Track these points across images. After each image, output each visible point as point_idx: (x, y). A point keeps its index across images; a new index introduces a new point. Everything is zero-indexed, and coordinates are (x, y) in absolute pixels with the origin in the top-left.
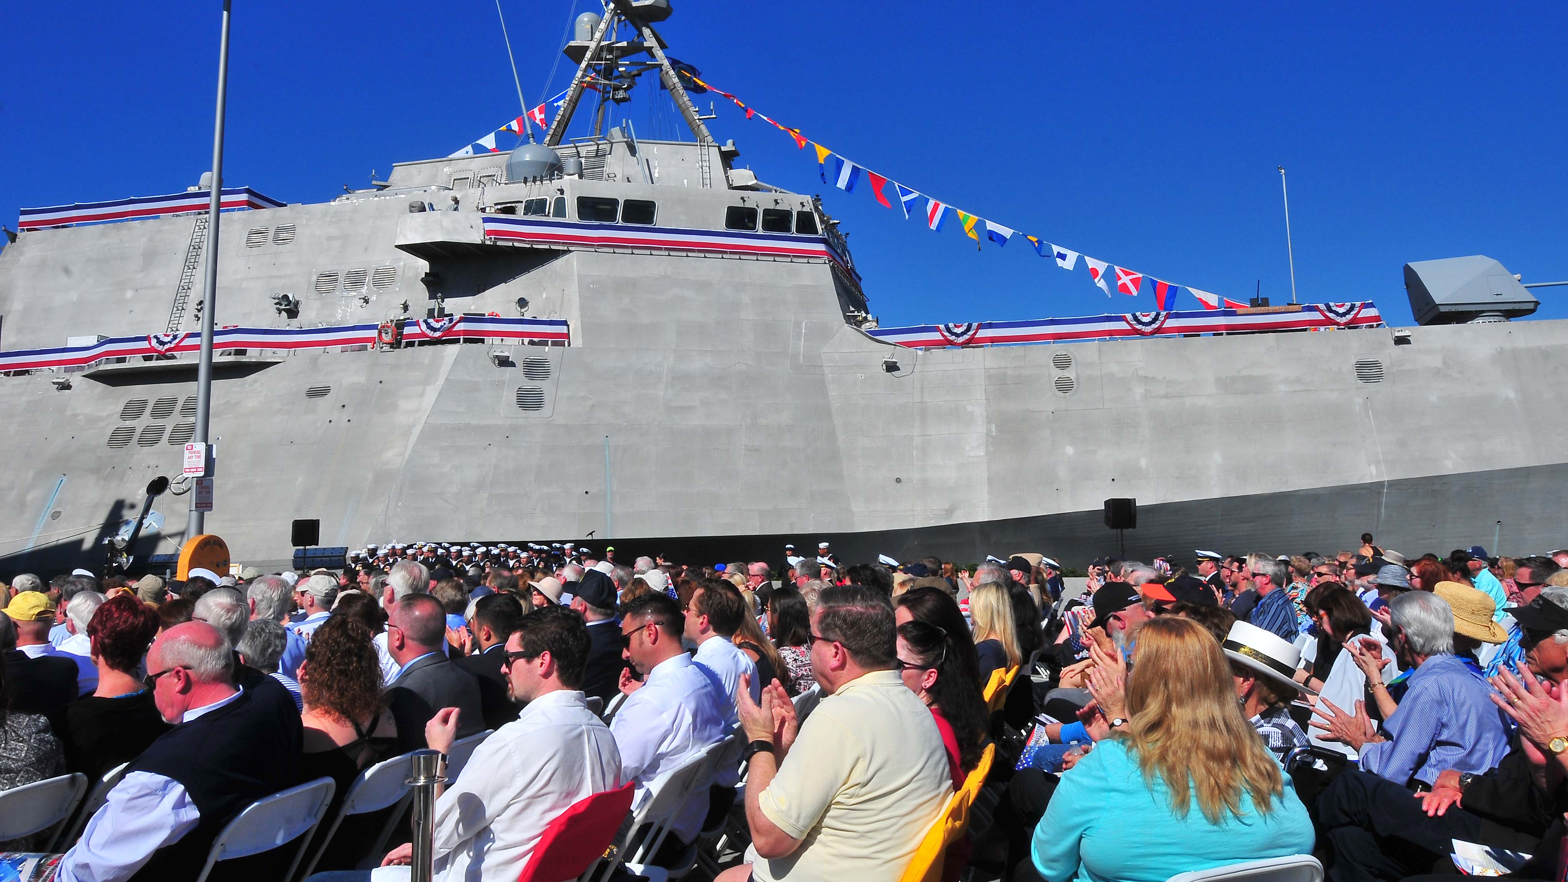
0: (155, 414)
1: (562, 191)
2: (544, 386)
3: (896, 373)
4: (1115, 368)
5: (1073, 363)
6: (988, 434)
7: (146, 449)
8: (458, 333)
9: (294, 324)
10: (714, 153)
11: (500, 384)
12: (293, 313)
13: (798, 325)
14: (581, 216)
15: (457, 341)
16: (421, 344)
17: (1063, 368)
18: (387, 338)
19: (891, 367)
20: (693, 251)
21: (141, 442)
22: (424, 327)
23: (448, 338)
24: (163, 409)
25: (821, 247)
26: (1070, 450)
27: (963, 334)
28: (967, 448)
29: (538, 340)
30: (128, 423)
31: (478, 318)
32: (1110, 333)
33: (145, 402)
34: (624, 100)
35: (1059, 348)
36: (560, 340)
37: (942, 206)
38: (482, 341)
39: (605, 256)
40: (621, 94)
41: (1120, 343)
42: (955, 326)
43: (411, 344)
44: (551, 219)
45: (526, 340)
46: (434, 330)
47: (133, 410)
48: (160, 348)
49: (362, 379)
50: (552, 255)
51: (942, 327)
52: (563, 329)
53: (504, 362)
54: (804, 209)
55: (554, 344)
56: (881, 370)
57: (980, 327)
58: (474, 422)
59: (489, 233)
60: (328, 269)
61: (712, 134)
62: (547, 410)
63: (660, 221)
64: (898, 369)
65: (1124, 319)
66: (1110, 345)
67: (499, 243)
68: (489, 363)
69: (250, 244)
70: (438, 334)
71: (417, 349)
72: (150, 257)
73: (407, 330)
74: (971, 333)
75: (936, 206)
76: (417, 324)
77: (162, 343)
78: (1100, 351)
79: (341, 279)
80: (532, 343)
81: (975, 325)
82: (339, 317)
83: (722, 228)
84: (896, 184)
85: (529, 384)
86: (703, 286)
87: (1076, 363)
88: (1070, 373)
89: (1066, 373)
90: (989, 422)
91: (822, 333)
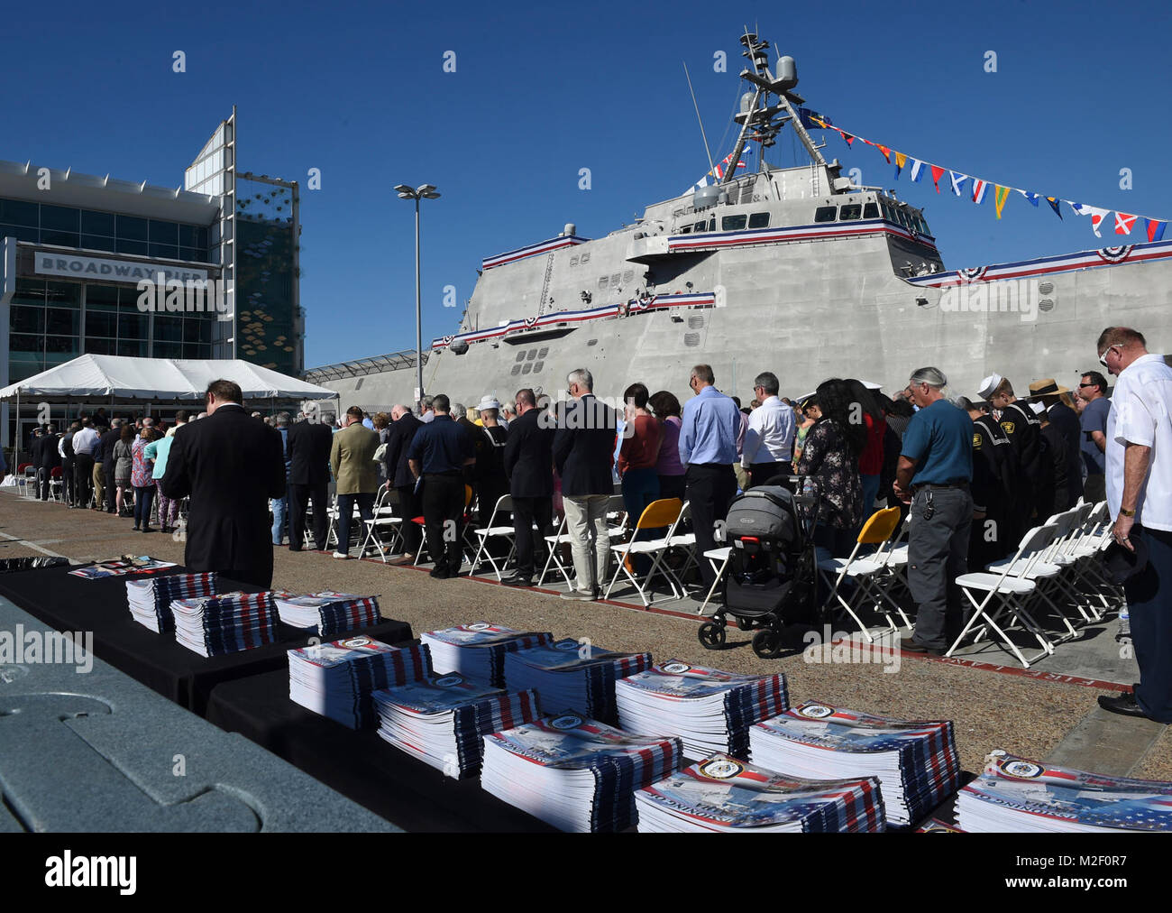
0: (529, 358)
1: (714, 215)
2: (701, 332)
3: (925, 306)
4: (1087, 291)
5: (1055, 289)
6: (987, 343)
7: (525, 375)
8: (655, 305)
9: (590, 307)
10: (822, 170)
11: (676, 332)
12: (589, 301)
13: (861, 280)
14: (724, 229)
15: (654, 310)
16: (638, 313)
17: (1046, 293)
18: (623, 310)
19: (922, 302)
20: (792, 240)
21: (524, 373)
22: (639, 303)
23: (650, 309)
24: (532, 355)
25: (882, 226)
26: (1046, 351)
27: (975, 275)
28: (972, 353)
29: (699, 306)
30: (519, 363)
31: (666, 296)
32: (1087, 265)
33: (525, 352)
34: (771, 144)
35: (1046, 279)
36: (709, 305)
37: (984, 183)
38: (668, 309)
39: (737, 250)
40: (768, 141)
41: (1094, 271)
42: (970, 270)
43: (633, 314)
44: (708, 233)
45: (693, 306)
46: (644, 305)
47: (521, 357)
48: (529, 325)
49: (610, 334)
50: (708, 254)
51: (960, 271)
52: (711, 298)
53: (678, 320)
54: (871, 202)
55: (706, 307)
56: (915, 304)
57: (987, 269)
58: (662, 354)
59: (671, 246)
60: (604, 274)
61: (824, 157)
62: (701, 346)
63: (772, 223)
64: (927, 303)
65: (1097, 253)
66: (1086, 274)
67: (677, 252)
68: (670, 320)
69: (572, 265)
70: (646, 307)
71: (636, 316)
72: (532, 277)
73: (632, 306)
74: (981, 274)
75: (980, 183)
76: (636, 302)
77: (529, 323)
78: (1076, 278)
79: (610, 280)
80: (696, 307)
81: (984, 268)
82: (608, 301)
83: (813, 222)
84: (951, 172)
85: (691, 332)
86: (797, 262)
87: (1058, 289)
88: (1052, 297)
89: (1048, 297)
90: (989, 335)
91: (878, 283)
